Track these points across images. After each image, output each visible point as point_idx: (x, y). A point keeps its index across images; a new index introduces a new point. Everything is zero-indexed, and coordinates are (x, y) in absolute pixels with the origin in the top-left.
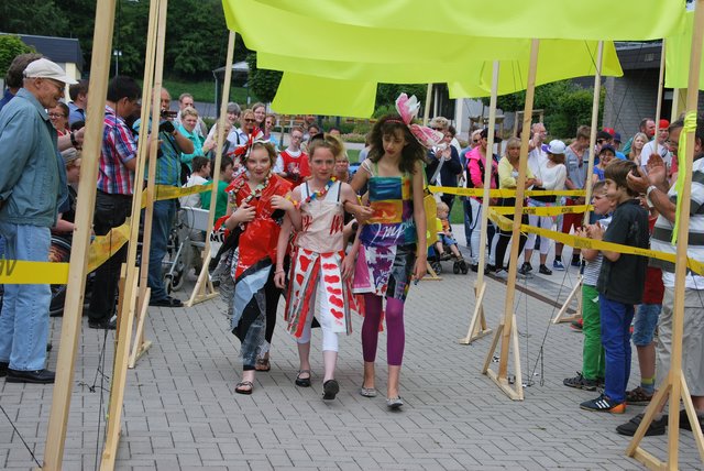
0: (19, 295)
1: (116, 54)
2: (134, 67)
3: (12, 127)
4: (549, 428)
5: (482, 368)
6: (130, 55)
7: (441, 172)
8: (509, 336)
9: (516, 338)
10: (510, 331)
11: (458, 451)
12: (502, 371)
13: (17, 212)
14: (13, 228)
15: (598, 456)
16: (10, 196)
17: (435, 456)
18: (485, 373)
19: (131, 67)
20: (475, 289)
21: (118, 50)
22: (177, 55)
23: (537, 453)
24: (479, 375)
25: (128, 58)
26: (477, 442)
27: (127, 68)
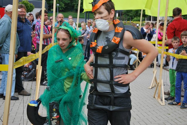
0: (6, 75)
1: (57, 5)
2: (63, 9)
3: (2, 24)
4: (171, 114)
5: (153, 96)
6: (61, 5)
7: (147, 37)
8: (161, 86)
9: (163, 87)
10: (161, 84)
11: (141, 121)
12: (159, 96)
13: (4, 50)
14: (4, 54)
15: (185, 122)
16: (3, 45)
17: (133, 122)
18: (154, 97)
19: (62, 9)
20: (153, 72)
21: (58, 4)
22: (75, 5)
23: (165, 122)
24: (153, 98)
25: (61, 6)
26: (147, 118)
27: (61, 9)
